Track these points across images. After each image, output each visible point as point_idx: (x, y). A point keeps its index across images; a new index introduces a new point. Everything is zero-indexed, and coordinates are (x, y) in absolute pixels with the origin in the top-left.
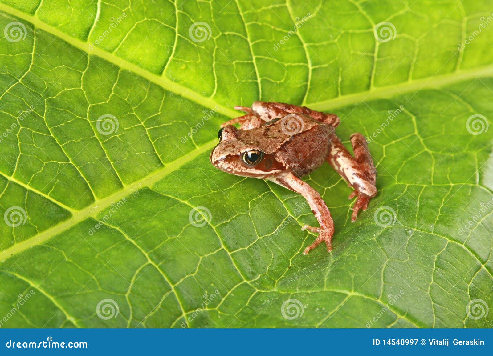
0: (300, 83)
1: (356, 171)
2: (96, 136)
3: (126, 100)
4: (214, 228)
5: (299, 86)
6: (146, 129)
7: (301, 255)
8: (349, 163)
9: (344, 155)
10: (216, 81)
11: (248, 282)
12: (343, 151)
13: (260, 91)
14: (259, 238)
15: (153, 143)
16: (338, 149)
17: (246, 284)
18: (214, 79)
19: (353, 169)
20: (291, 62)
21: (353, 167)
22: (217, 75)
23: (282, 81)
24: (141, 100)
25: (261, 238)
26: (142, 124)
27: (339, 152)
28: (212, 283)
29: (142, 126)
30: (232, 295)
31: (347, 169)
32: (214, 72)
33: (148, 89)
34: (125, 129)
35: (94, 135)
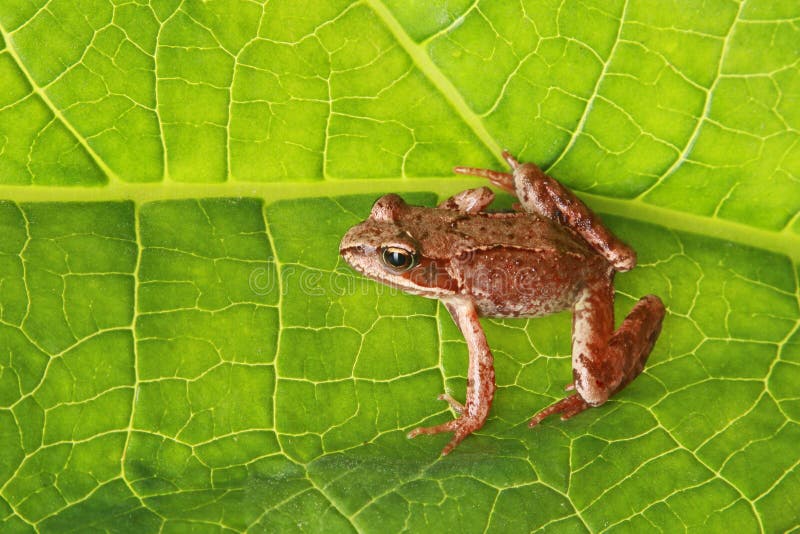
0: (647, 171)
1: (587, 354)
2: (231, 88)
3: (330, 53)
4: (281, 328)
5: (641, 174)
6: (331, 112)
7: (403, 434)
8: (587, 336)
9: (589, 320)
10: (499, 99)
11: (277, 434)
12: (594, 312)
13: (567, 150)
14: (352, 377)
15: (328, 137)
16: (588, 305)
17: (273, 434)
18: (498, 96)
19: (586, 347)
20: (653, 134)
21: (587, 344)
22: (505, 92)
23: (618, 153)
24: (356, 65)
25: (355, 379)
26: (330, 102)
27: (587, 310)
28: (213, 406)
29: (328, 105)
30: (235, 439)
31: (579, 342)
32: (505, 86)
33: (383, 53)
34: (293, 98)
35: (230, 85)
